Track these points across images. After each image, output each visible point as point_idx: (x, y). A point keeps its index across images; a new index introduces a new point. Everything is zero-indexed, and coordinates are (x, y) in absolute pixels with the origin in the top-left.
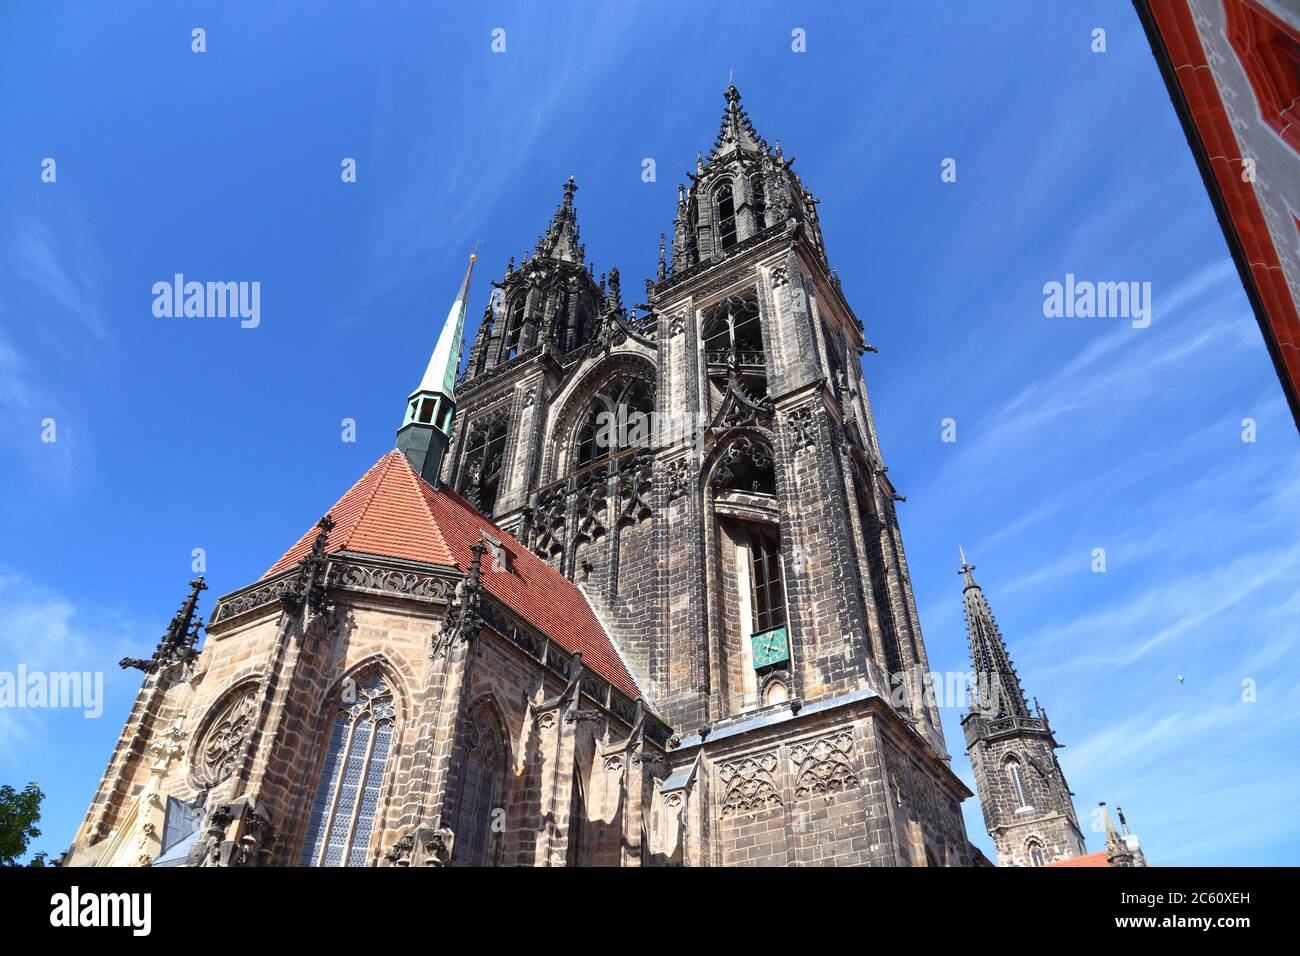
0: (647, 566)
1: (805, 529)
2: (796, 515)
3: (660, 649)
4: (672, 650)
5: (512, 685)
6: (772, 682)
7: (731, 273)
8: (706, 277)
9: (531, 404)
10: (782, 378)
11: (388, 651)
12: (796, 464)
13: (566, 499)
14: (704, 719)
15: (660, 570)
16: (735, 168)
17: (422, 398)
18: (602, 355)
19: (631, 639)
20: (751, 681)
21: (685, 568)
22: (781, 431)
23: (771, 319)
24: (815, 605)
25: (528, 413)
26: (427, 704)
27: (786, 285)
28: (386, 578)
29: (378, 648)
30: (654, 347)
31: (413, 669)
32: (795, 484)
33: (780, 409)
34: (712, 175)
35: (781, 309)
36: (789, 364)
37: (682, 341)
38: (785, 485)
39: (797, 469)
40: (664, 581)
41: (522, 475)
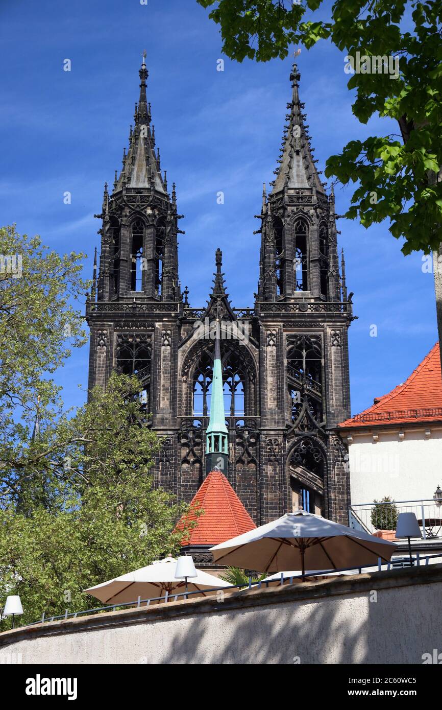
1: (337, 506)
2: (334, 498)
7: (309, 321)
8: (294, 316)
9: (167, 345)
10: (333, 415)
12: (336, 469)
15: (265, 501)
17: (220, 435)
21: (276, 504)
22: (331, 448)
25: (166, 350)
27: (338, 346)
30: (256, 346)
32: (335, 481)
33: (331, 433)
35: (335, 364)
36: (336, 406)
37: (275, 353)
38: (331, 480)
39: (336, 472)
40: (267, 508)
41: (167, 400)
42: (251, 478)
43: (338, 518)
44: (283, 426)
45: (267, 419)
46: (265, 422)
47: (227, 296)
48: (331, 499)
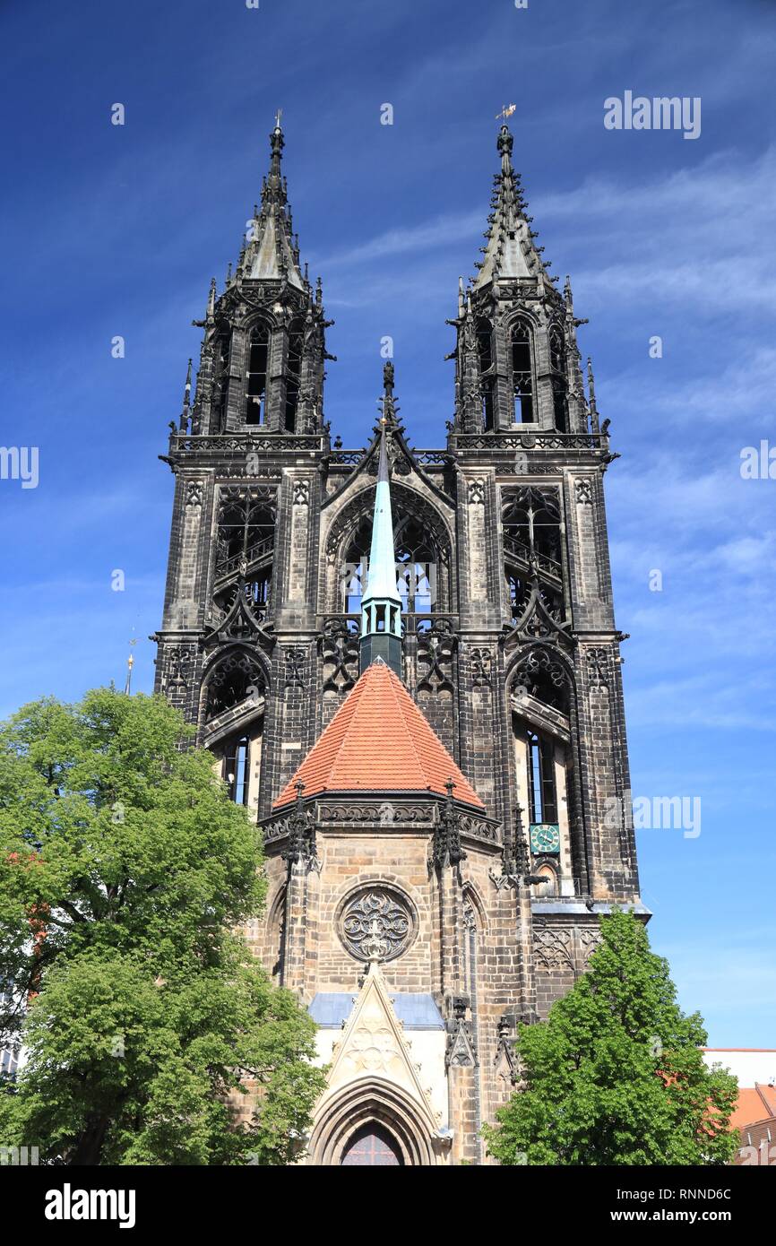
0: (444, 735)
1: (596, 760)
2: (590, 746)
6: (544, 865)
7: (539, 464)
8: (514, 455)
9: (303, 502)
10: (583, 610)
11: (474, 878)
12: (591, 699)
17: (388, 604)
21: (488, 755)
22: (581, 663)
23: (572, 537)
24: (600, 825)
25: (300, 511)
26: (500, 922)
27: (589, 505)
31: (484, 893)
32: (590, 717)
33: (581, 642)
35: (583, 531)
36: (588, 596)
37: (481, 515)
38: (583, 716)
39: (591, 703)
40: (472, 762)
41: (301, 587)
42: (444, 715)
43: (597, 779)
44: (499, 627)
45: (470, 617)
46: (467, 622)
47: (402, 431)
48: (584, 747)
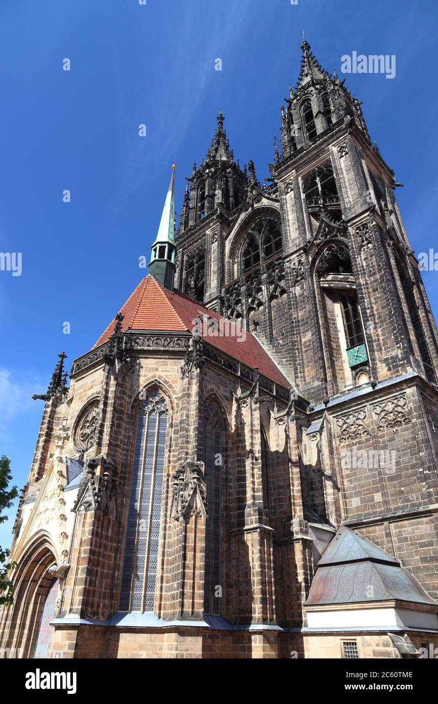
0: (288, 319)
1: (371, 290)
2: (365, 283)
3: (299, 362)
4: (305, 361)
5: (224, 388)
6: (360, 373)
7: (316, 153)
8: (301, 158)
9: (216, 241)
10: (350, 209)
11: (160, 377)
12: (362, 255)
13: (240, 289)
14: (325, 395)
15: (294, 321)
16: (312, 91)
17: (158, 246)
18: (250, 209)
19: (283, 358)
20: (348, 373)
21: (307, 318)
22: (352, 238)
23: (341, 176)
24: (379, 330)
25: (215, 246)
26: (183, 401)
27: (347, 155)
28: (153, 341)
29: (155, 376)
30: (277, 201)
31: (173, 385)
32: (363, 266)
33: (350, 226)
34: (299, 97)
36: (353, 200)
37: (293, 196)
40: (297, 326)
41: (216, 279)
42: (285, 307)
44: (304, 244)
45: (290, 248)
46: (286, 250)
